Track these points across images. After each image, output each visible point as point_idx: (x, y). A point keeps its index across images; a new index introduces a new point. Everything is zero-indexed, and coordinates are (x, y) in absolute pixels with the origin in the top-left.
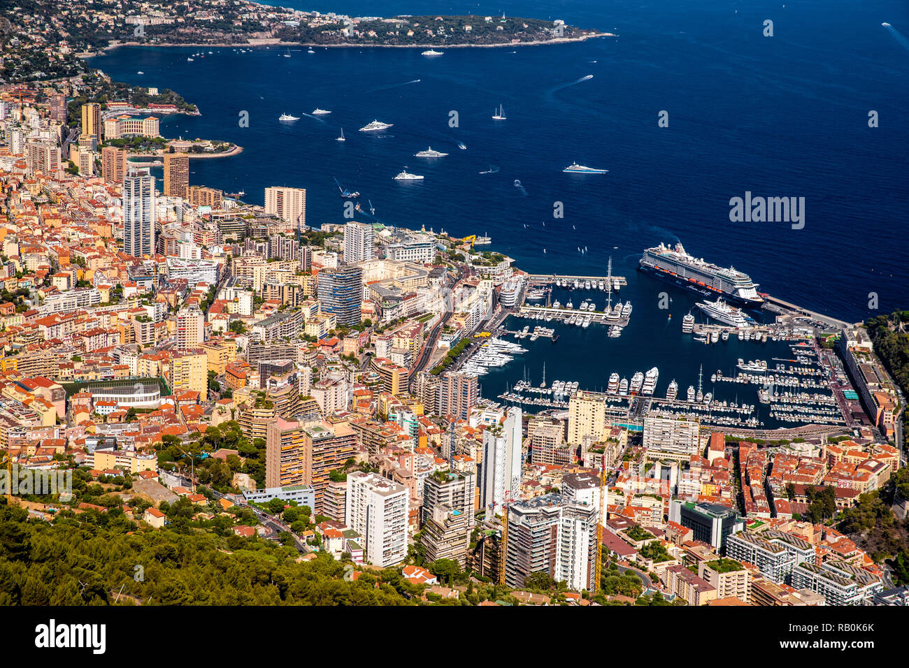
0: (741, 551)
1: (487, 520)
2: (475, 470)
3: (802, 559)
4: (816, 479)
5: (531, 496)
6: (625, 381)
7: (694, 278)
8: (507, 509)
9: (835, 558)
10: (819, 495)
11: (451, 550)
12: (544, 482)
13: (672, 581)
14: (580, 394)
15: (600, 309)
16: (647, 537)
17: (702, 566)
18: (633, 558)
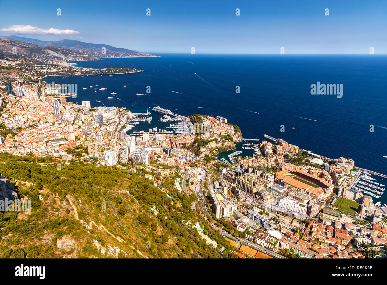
0: (172, 154)
1: (130, 155)
2: (127, 147)
3: (182, 154)
4: (183, 142)
5: (137, 150)
6: (152, 130)
7: (162, 112)
8: (134, 153)
9: (186, 154)
10: (184, 144)
11: (125, 161)
12: (140, 148)
13: (162, 161)
14: (144, 133)
15: (147, 118)
16: (157, 154)
17: (166, 158)
18: (155, 158)
